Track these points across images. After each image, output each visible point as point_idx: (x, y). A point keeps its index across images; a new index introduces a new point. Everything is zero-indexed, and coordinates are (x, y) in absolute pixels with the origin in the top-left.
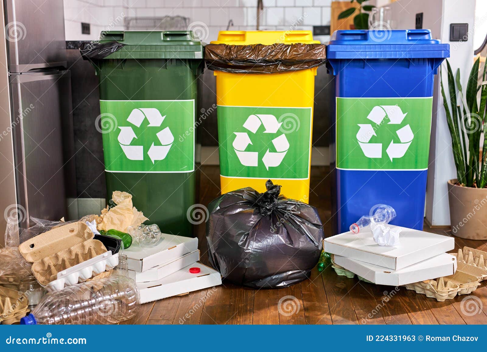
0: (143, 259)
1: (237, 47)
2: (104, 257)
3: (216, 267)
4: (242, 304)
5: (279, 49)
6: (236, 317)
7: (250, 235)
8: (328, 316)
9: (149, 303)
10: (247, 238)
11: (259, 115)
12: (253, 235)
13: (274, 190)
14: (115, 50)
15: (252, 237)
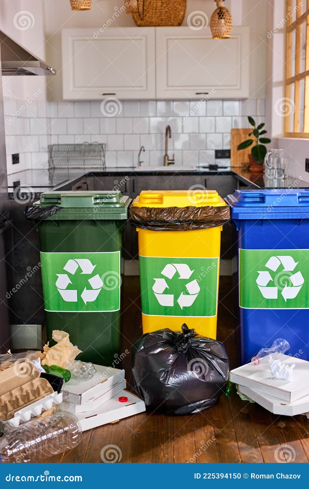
0: (82, 394)
1: (157, 209)
2: (51, 397)
3: (141, 397)
4: (164, 431)
5: (191, 212)
6: (159, 445)
7: (170, 373)
8: (235, 443)
9: (87, 431)
10: (167, 375)
11: (175, 264)
12: (172, 372)
13: (189, 334)
14: (54, 213)
15: (171, 374)
